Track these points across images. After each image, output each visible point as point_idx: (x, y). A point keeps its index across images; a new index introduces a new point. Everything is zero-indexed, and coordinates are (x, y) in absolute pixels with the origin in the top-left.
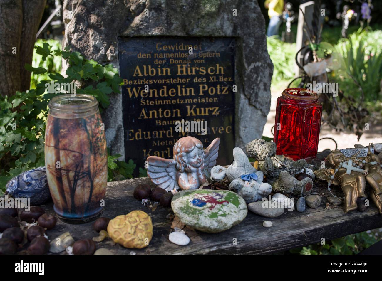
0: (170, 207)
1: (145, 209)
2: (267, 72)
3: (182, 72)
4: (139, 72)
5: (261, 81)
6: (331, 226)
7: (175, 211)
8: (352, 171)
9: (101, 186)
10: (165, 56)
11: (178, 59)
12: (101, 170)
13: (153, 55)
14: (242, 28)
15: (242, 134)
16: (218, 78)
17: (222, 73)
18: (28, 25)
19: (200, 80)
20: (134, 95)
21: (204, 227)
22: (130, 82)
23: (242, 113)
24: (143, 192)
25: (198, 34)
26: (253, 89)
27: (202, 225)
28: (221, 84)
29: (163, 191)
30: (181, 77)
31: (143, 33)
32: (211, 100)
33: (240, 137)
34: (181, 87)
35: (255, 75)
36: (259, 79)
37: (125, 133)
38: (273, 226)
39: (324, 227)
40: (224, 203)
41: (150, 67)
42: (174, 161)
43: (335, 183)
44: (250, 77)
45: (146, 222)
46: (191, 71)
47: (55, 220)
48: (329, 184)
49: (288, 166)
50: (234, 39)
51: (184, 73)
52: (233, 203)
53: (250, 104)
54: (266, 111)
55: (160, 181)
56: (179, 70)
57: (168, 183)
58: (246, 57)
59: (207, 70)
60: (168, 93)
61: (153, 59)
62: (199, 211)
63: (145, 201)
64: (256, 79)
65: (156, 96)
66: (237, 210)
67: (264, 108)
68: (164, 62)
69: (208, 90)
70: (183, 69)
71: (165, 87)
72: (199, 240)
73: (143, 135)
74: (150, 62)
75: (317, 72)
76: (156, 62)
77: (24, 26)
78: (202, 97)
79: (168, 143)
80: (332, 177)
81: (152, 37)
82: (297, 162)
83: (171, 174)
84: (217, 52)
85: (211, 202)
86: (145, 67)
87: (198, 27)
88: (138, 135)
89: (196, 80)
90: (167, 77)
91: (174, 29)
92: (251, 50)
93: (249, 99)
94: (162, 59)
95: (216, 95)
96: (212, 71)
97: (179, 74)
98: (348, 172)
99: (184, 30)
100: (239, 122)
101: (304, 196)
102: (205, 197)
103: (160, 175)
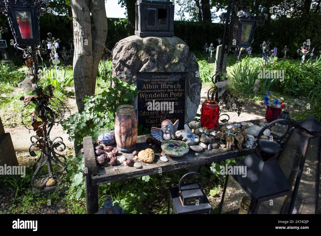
0: (161, 147)
1: (151, 147)
2: (199, 87)
3: (163, 87)
4: (145, 87)
5: (196, 91)
6: (220, 156)
7: (162, 149)
8: (230, 135)
9: (135, 139)
10: (156, 80)
11: (162, 81)
12: (136, 133)
13: (151, 80)
14: (188, 69)
15: (187, 113)
16: (178, 90)
17: (180, 87)
18: (95, 63)
19: (170, 90)
20: (142, 97)
21: (173, 155)
22: (141, 91)
23: (188, 105)
24: (150, 141)
25: (170, 72)
26: (193, 94)
27: (173, 154)
28: (179, 92)
29: (157, 140)
30: (162, 89)
31: (147, 71)
32: (175, 99)
33: (187, 115)
34: (162, 94)
35: (194, 89)
36: (195, 90)
37: (139, 112)
38: (199, 155)
39: (218, 156)
40: (181, 147)
41: (149, 85)
42: (161, 129)
43: (223, 139)
44: (191, 90)
45: (152, 153)
46: (167, 87)
47: (118, 151)
48: (221, 139)
49: (205, 132)
50: (185, 73)
51: (164, 88)
52: (184, 146)
53: (191, 101)
54: (198, 104)
55: (156, 136)
56: (162, 86)
57: (159, 137)
58: (190, 81)
59: (173, 86)
60: (157, 96)
61: (151, 82)
62: (172, 149)
63: (150, 144)
64: (194, 90)
65: (152, 97)
66: (185, 149)
67: (197, 103)
68: (155, 83)
69: (173, 95)
70: (163, 86)
71: (156, 93)
72: (171, 160)
73: (146, 113)
74: (149, 83)
75: (221, 86)
76: (152, 83)
77: (93, 63)
78: (171, 98)
79: (156, 117)
80: (222, 136)
81: (151, 73)
82: (209, 130)
83: (160, 134)
84: (178, 79)
85: (176, 146)
86: (147, 85)
87: (170, 69)
88: (144, 113)
89: (168, 90)
90: (157, 89)
91: (160, 70)
92: (192, 78)
93: (191, 99)
94: (155, 82)
95: (177, 97)
96: (175, 86)
97: (162, 88)
98: (228, 135)
99: (164, 70)
100: (186, 109)
101: (211, 144)
102: (173, 144)
103: (156, 134)
